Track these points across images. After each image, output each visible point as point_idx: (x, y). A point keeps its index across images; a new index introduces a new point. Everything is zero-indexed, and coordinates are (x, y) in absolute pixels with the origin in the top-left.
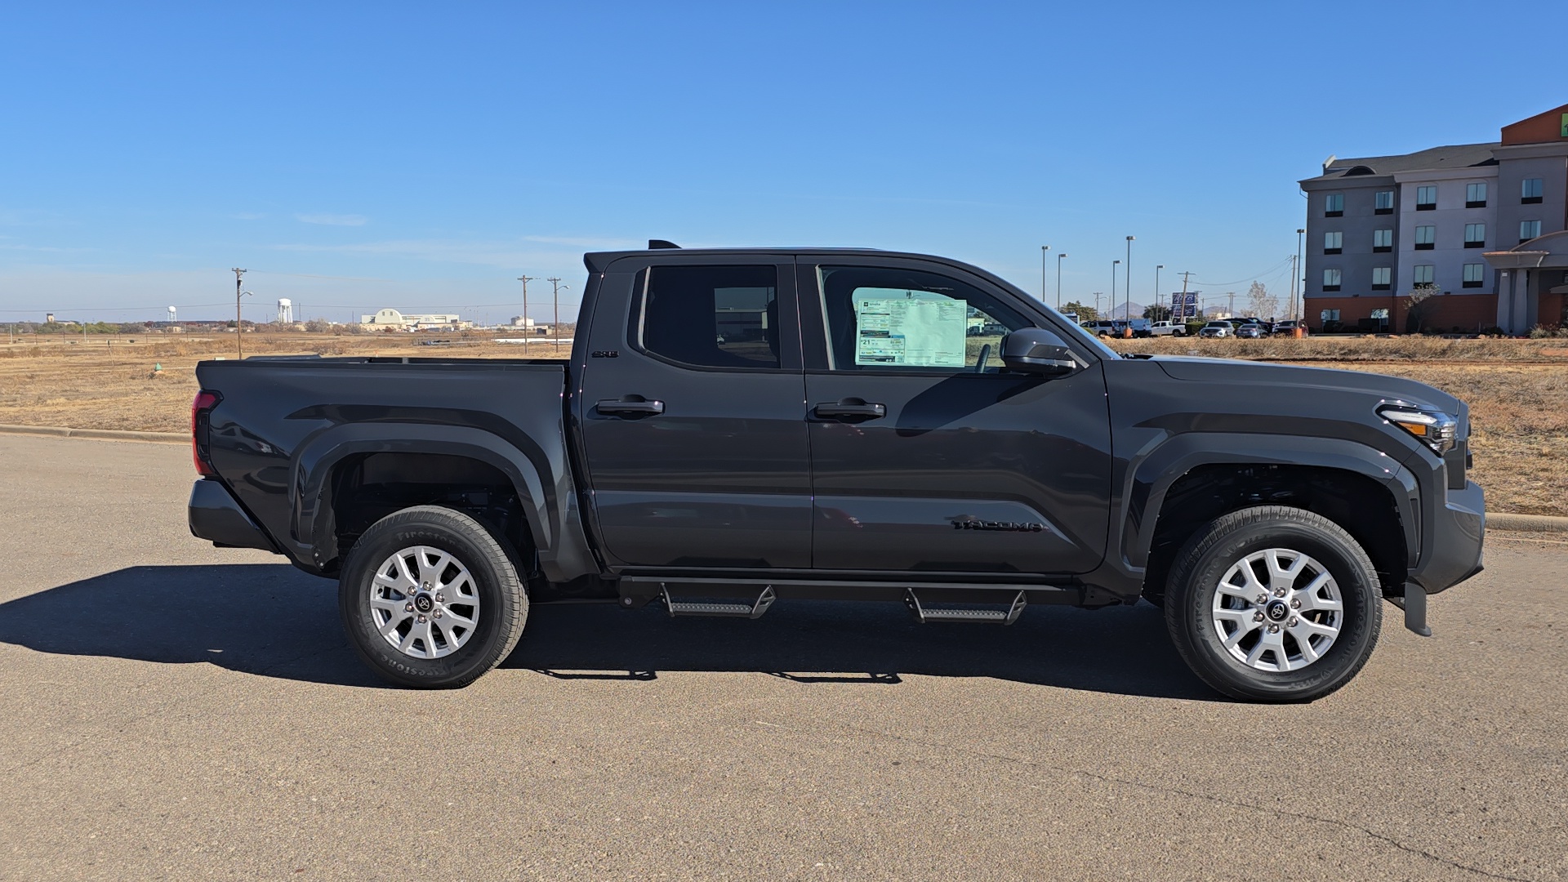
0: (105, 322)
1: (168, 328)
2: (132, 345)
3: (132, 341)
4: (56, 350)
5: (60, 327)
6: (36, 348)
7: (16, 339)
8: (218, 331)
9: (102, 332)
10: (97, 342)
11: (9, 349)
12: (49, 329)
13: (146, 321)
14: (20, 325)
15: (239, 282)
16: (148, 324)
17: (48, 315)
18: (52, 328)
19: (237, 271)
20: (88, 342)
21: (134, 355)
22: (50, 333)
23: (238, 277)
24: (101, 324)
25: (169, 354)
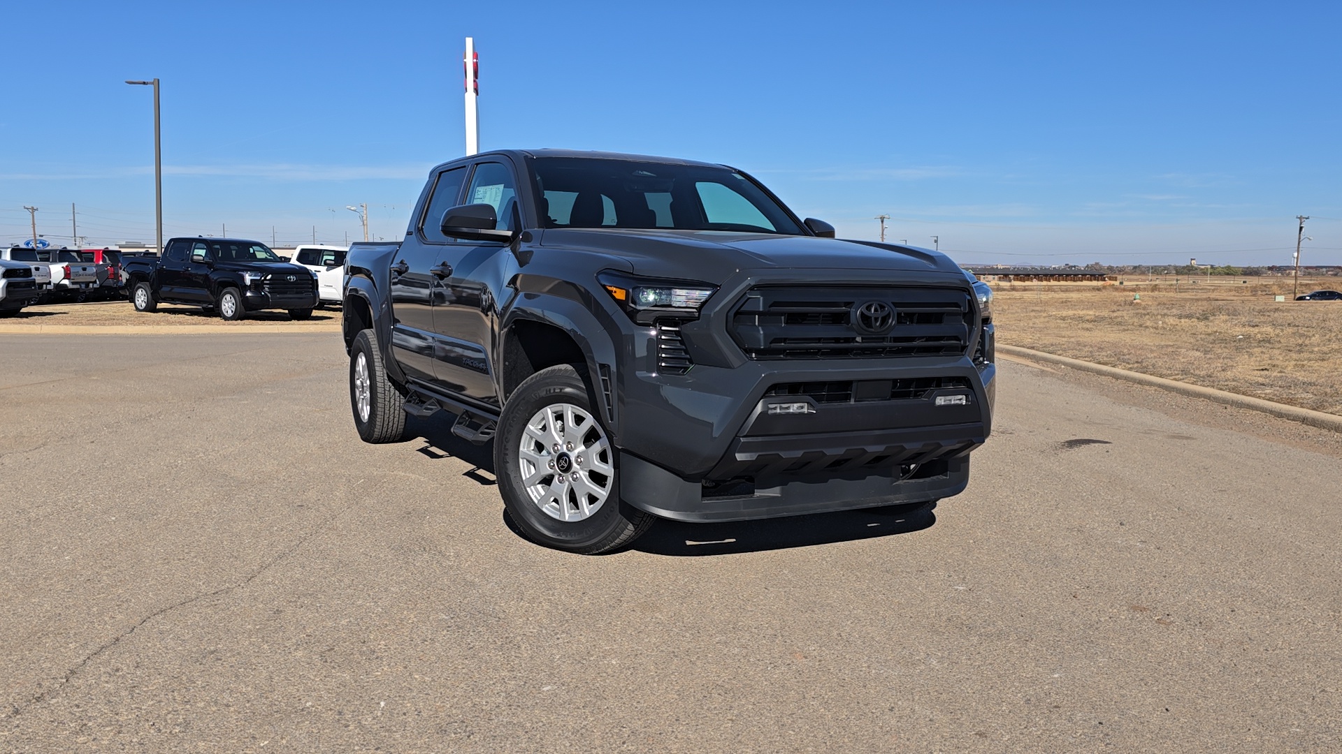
0: (1232, 266)
1: (1287, 272)
2: (1245, 285)
3: (1244, 282)
4: (1172, 287)
5: (1196, 269)
6: (1156, 285)
7: (1155, 278)
8: (1332, 275)
9: (1228, 274)
10: (1216, 282)
11: (1137, 285)
12: (1186, 271)
13: (1271, 266)
14: (1165, 268)
15: (1301, 228)
16: (1270, 268)
17: (1192, 259)
18: (1189, 270)
19: (1300, 218)
20: (1208, 281)
21: (1233, 293)
22: (1186, 274)
23: (1301, 224)
24: (1229, 267)
25: (1264, 293)
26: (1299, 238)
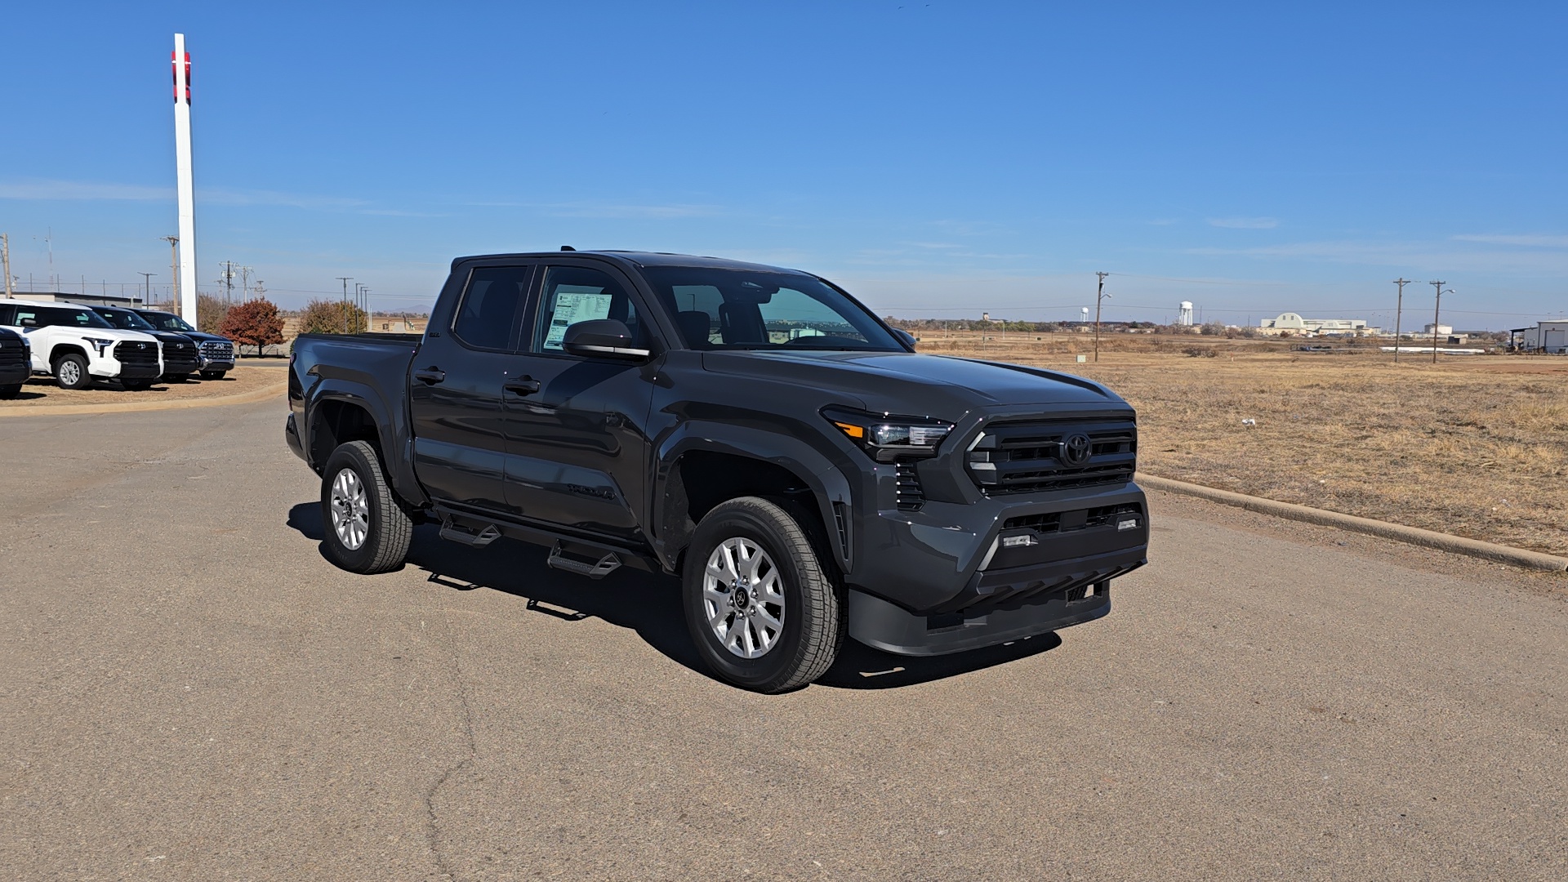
0: (1025, 321)
1: (1078, 327)
2: (1039, 342)
3: (1039, 339)
4: (971, 344)
5: (990, 324)
6: (955, 342)
7: (950, 334)
8: (1120, 331)
9: (1021, 330)
10: (1012, 338)
11: (935, 342)
12: (980, 326)
13: (1061, 321)
14: (959, 323)
15: (1101, 285)
16: (1061, 324)
17: (984, 314)
18: (982, 326)
19: (1100, 274)
20: (1005, 338)
21: (1031, 351)
22: (980, 329)
23: (1101, 280)
24: (1022, 323)
25: (1060, 351)
26: (1100, 295)
